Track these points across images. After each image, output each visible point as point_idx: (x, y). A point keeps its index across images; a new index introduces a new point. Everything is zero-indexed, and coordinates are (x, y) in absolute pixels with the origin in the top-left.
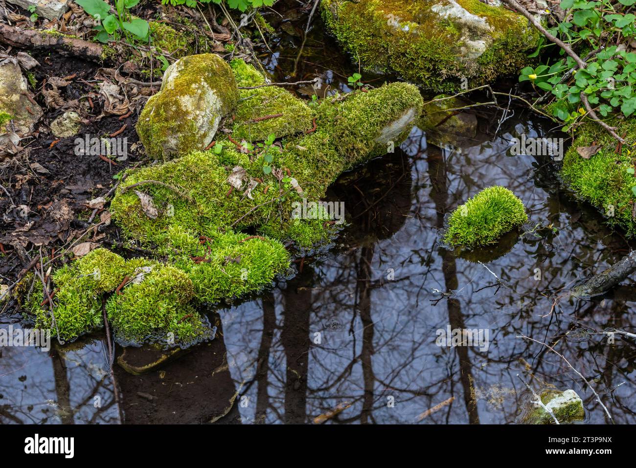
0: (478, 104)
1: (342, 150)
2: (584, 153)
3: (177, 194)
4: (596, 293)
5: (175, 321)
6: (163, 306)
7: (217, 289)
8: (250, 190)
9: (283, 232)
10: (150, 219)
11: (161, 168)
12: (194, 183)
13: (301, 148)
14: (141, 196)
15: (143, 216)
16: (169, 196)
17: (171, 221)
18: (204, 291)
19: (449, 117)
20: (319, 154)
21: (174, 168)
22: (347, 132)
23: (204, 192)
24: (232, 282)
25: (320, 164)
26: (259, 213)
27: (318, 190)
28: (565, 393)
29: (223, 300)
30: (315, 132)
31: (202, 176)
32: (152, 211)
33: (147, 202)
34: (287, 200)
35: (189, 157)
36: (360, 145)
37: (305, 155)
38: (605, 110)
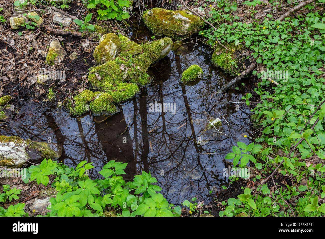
0: (188, 42)
1: (151, 57)
2: (218, 54)
3: (106, 73)
4: (223, 92)
5: (109, 108)
6: (105, 104)
7: (120, 98)
8: (126, 70)
9: (136, 81)
10: (99, 80)
11: (101, 66)
12: (111, 70)
13: (140, 58)
14: (96, 74)
15: (97, 80)
16: (104, 74)
17: (105, 81)
18: (116, 99)
19: (180, 46)
20: (145, 59)
21: (105, 66)
22: (152, 52)
23: (114, 72)
24: (124, 96)
25: (145, 62)
26: (129, 77)
27: (145, 69)
28: (216, 119)
29: (121, 101)
30: (143, 53)
31: (113, 68)
32: (100, 78)
33: (98, 76)
34: (137, 72)
35: (109, 62)
36: (156, 56)
37: (141, 60)
38: (223, 41)
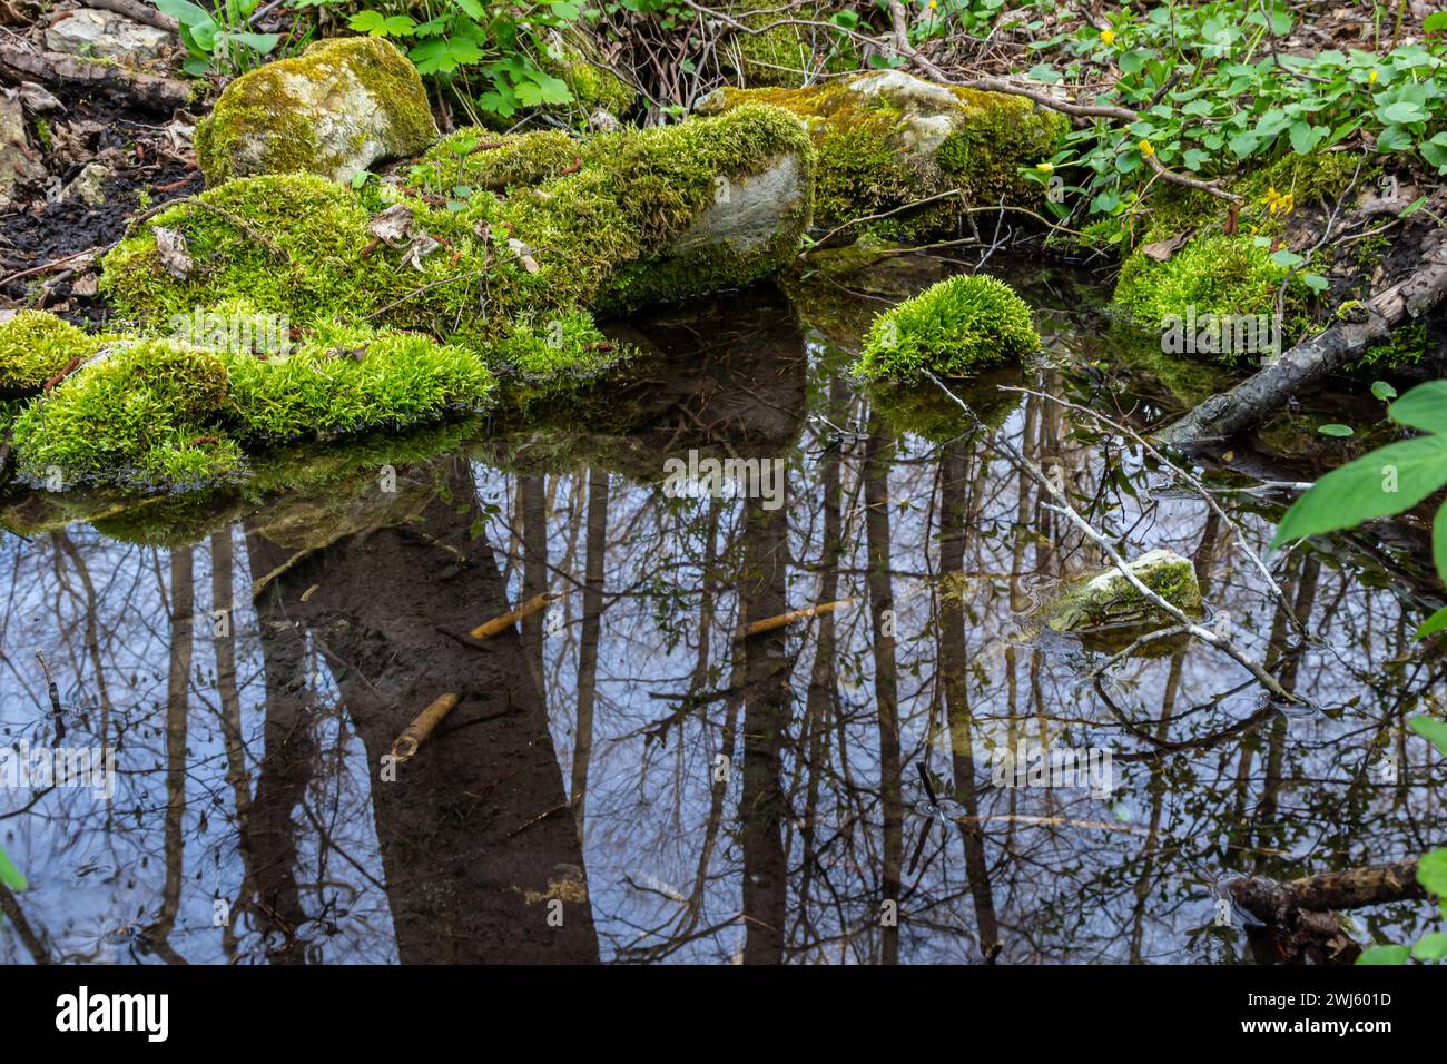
0: (942, 243)
1: (633, 205)
2: (1160, 252)
3: (244, 232)
4: (1207, 434)
5: (167, 444)
6: (136, 401)
7: (298, 406)
8: (416, 249)
9: (488, 345)
10: (177, 281)
12: (288, 221)
13: (544, 195)
14: (160, 232)
15: (162, 276)
16: (227, 241)
17: (226, 291)
18: (261, 403)
20: (580, 202)
21: (245, 186)
22: (642, 164)
23: (309, 241)
24: (335, 394)
25: (581, 222)
26: (437, 304)
27: (576, 278)
29: (310, 434)
30: (579, 170)
31: (308, 209)
32: (182, 262)
33: (171, 241)
34: (501, 281)
35: (285, 178)
36: (673, 196)
37: (551, 207)
38: (1194, 159)
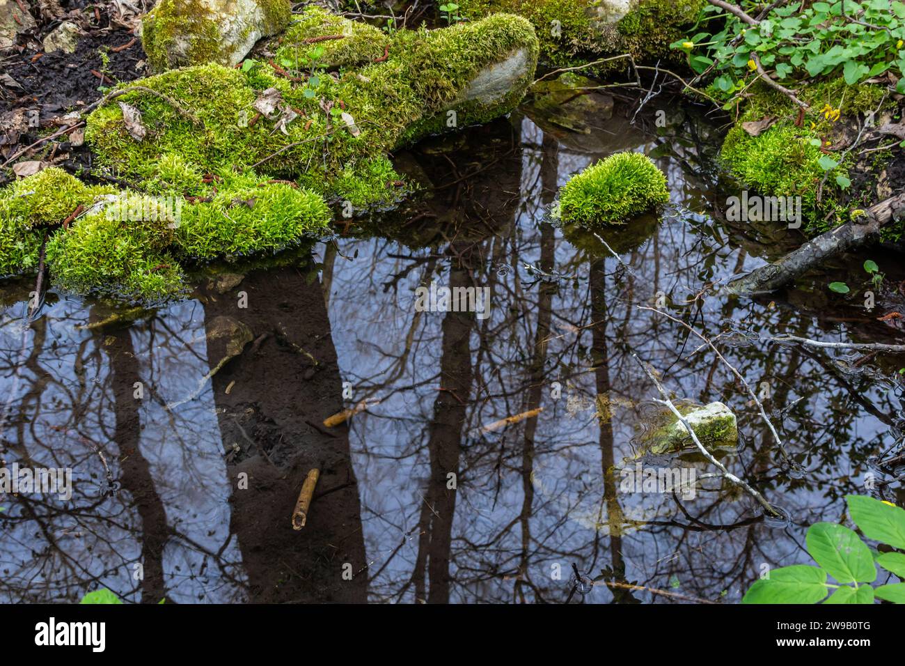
0: (616, 84)
1: (421, 87)
2: (753, 129)
3: (177, 110)
4: (761, 289)
5: (140, 270)
6: (122, 245)
7: (214, 239)
8: (284, 120)
9: (327, 184)
10: (136, 141)
11: (159, 78)
12: (204, 101)
13: (364, 79)
14: (125, 107)
15: (126, 137)
16: (166, 114)
17: (166, 148)
18: (193, 238)
19: (578, 96)
20: (388, 87)
21: (177, 76)
22: (428, 62)
23: (217, 114)
24: (237, 230)
25: (387, 101)
26: (295, 157)
27: (383, 138)
28: (709, 406)
29: (221, 256)
30: (386, 60)
31: (217, 92)
32: (139, 129)
33: (132, 116)
34: (336, 142)
35: (203, 68)
36: (445, 82)
37: (368, 88)
38: (783, 71)
